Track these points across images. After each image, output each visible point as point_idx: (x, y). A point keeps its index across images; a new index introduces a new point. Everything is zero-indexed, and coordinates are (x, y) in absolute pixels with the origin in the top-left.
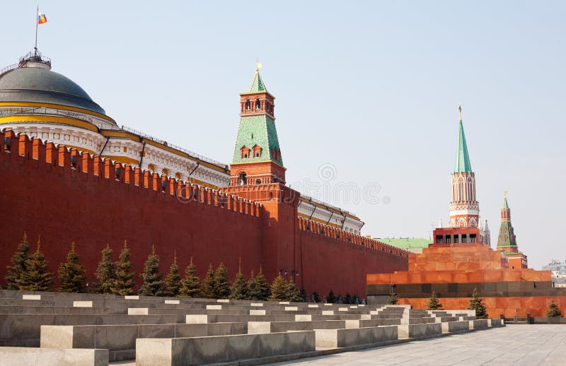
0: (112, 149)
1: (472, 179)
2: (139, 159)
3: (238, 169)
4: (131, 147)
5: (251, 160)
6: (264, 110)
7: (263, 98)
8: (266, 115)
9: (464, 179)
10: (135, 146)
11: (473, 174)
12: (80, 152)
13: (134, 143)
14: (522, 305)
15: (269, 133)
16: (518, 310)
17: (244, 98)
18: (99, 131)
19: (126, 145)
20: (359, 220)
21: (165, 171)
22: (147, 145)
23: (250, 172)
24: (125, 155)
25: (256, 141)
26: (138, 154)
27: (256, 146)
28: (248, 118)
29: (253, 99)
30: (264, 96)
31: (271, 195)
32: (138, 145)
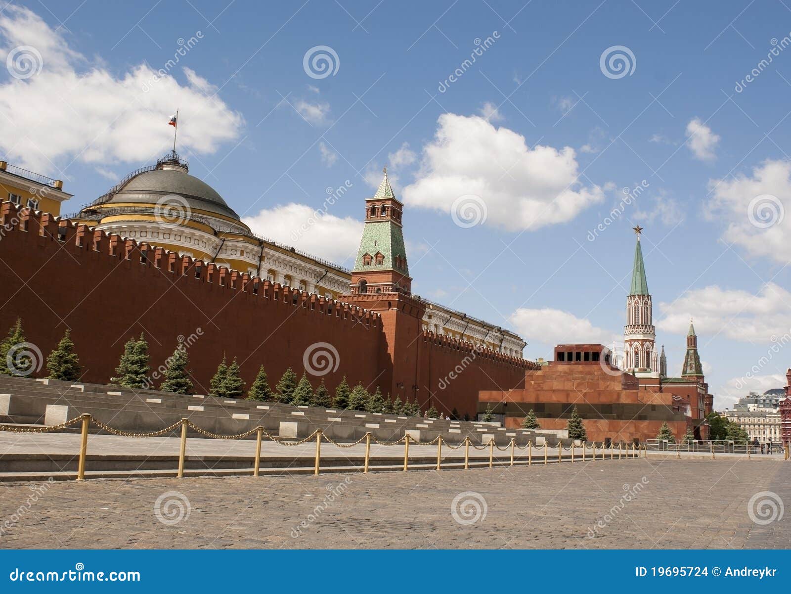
0: (229, 252)
1: (649, 302)
2: (258, 264)
3: (358, 277)
4: (248, 251)
5: (373, 267)
6: (389, 217)
7: (389, 204)
8: (391, 222)
9: (641, 302)
10: (252, 250)
11: (649, 297)
12: (152, 247)
13: (251, 247)
14: (637, 428)
15: (392, 241)
16: (631, 434)
17: (369, 204)
18: (216, 234)
19: (243, 249)
20: (522, 340)
21: (288, 277)
22: (266, 250)
23: (371, 281)
24: (241, 258)
25: (378, 249)
26: (257, 259)
27: (378, 253)
28: (373, 224)
29: (378, 205)
30: (390, 202)
31: (390, 305)
32: (256, 249)
